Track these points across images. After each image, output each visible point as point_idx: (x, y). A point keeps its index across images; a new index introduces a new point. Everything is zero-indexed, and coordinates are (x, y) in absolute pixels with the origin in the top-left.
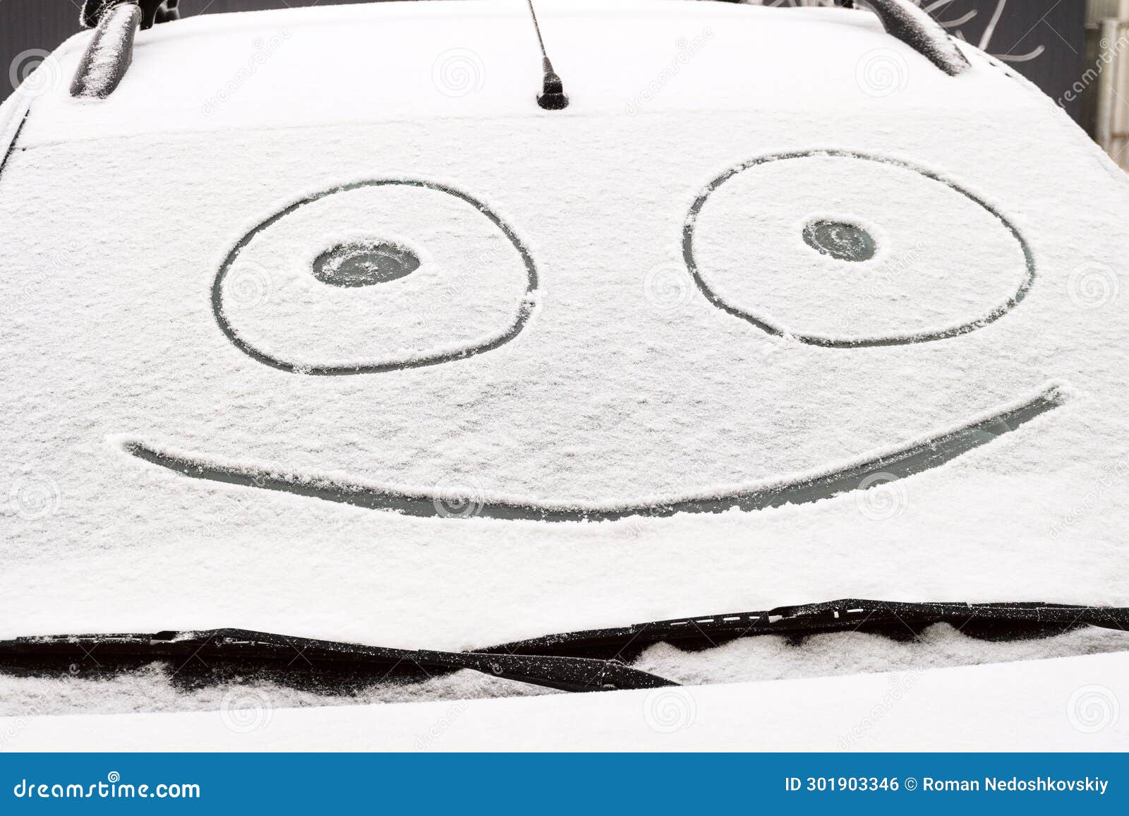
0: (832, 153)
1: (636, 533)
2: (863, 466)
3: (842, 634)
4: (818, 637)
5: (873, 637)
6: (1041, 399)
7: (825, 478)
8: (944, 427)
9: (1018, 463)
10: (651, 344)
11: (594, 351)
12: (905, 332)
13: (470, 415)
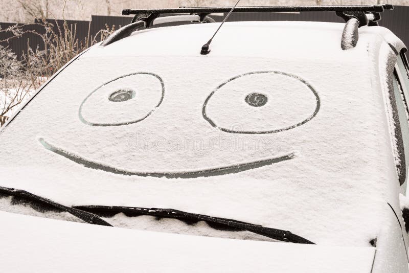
0: (276, 72)
1: (134, 180)
2: (213, 170)
3: (172, 219)
4: (164, 219)
5: (181, 222)
6: (287, 156)
7: (199, 172)
8: (246, 161)
9: (263, 176)
10: (176, 126)
11: (160, 126)
12: (255, 130)
13: (117, 141)
